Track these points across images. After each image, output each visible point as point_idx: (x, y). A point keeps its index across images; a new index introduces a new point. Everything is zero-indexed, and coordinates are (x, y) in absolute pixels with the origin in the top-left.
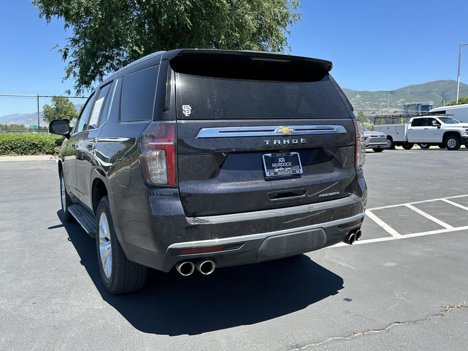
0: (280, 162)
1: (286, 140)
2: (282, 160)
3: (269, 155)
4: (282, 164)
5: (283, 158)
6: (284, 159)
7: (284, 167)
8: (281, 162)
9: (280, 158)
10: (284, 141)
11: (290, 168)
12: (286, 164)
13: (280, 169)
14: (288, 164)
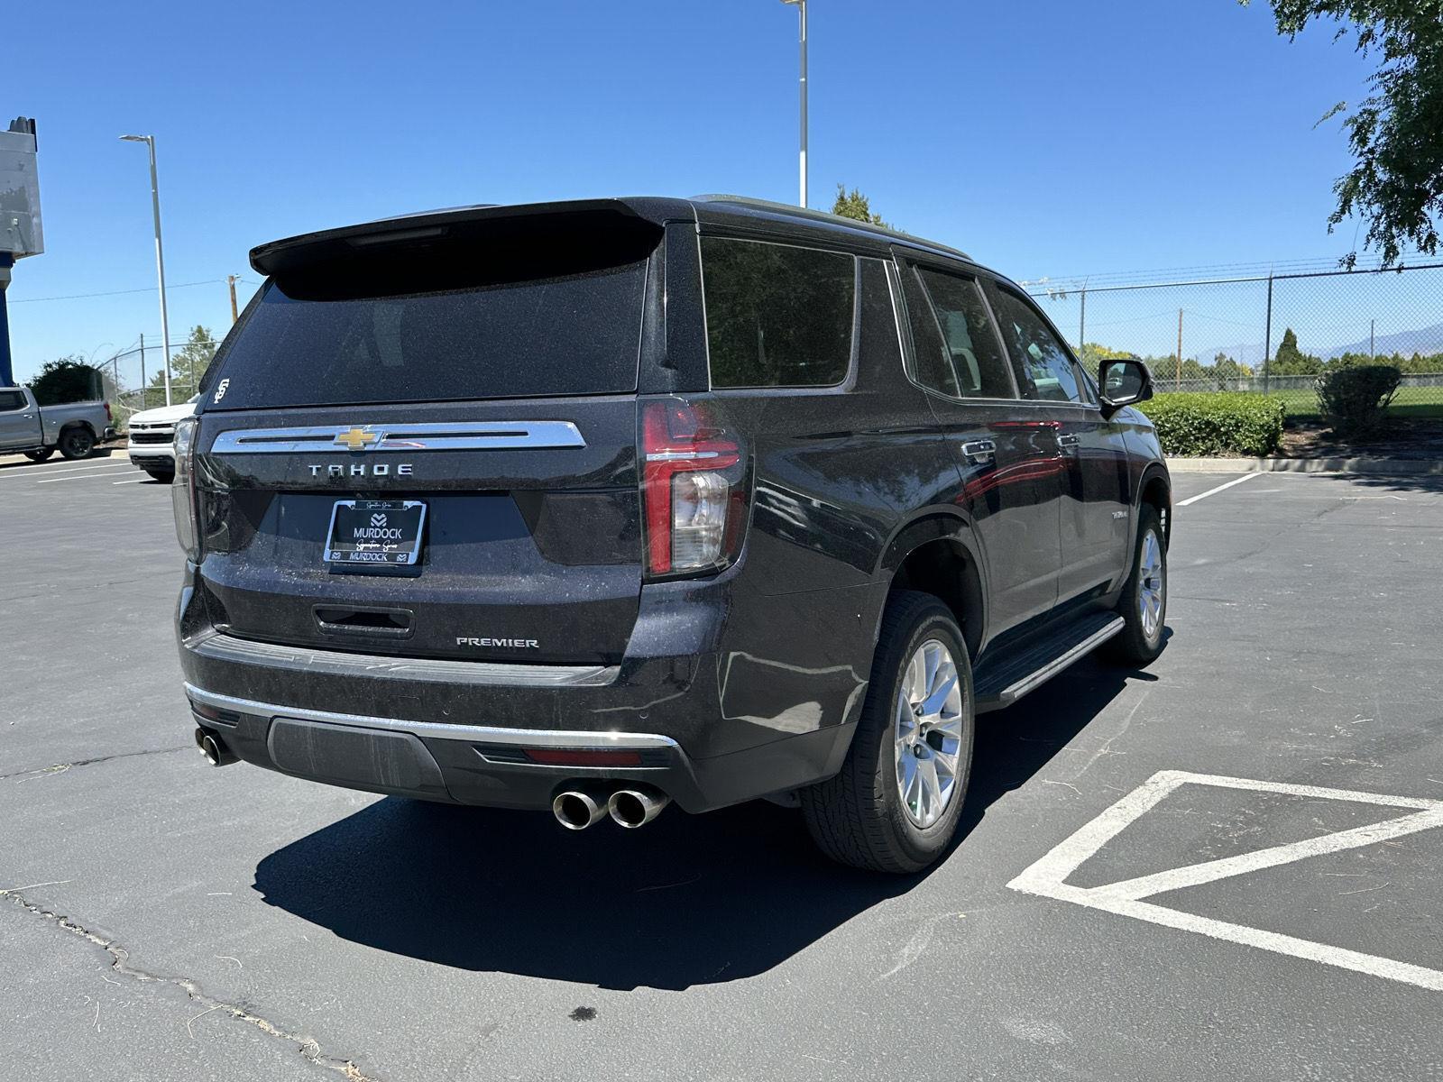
0: (372, 525)
1: (358, 467)
2: (379, 520)
3: (350, 503)
4: (378, 532)
5: (383, 515)
6: (385, 520)
7: (380, 541)
8: (375, 527)
9: (375, 515)
10: (353, 467)
11: (395, 546)
12: (389, 533)
13: (369, 545)
14: (393, 534)
